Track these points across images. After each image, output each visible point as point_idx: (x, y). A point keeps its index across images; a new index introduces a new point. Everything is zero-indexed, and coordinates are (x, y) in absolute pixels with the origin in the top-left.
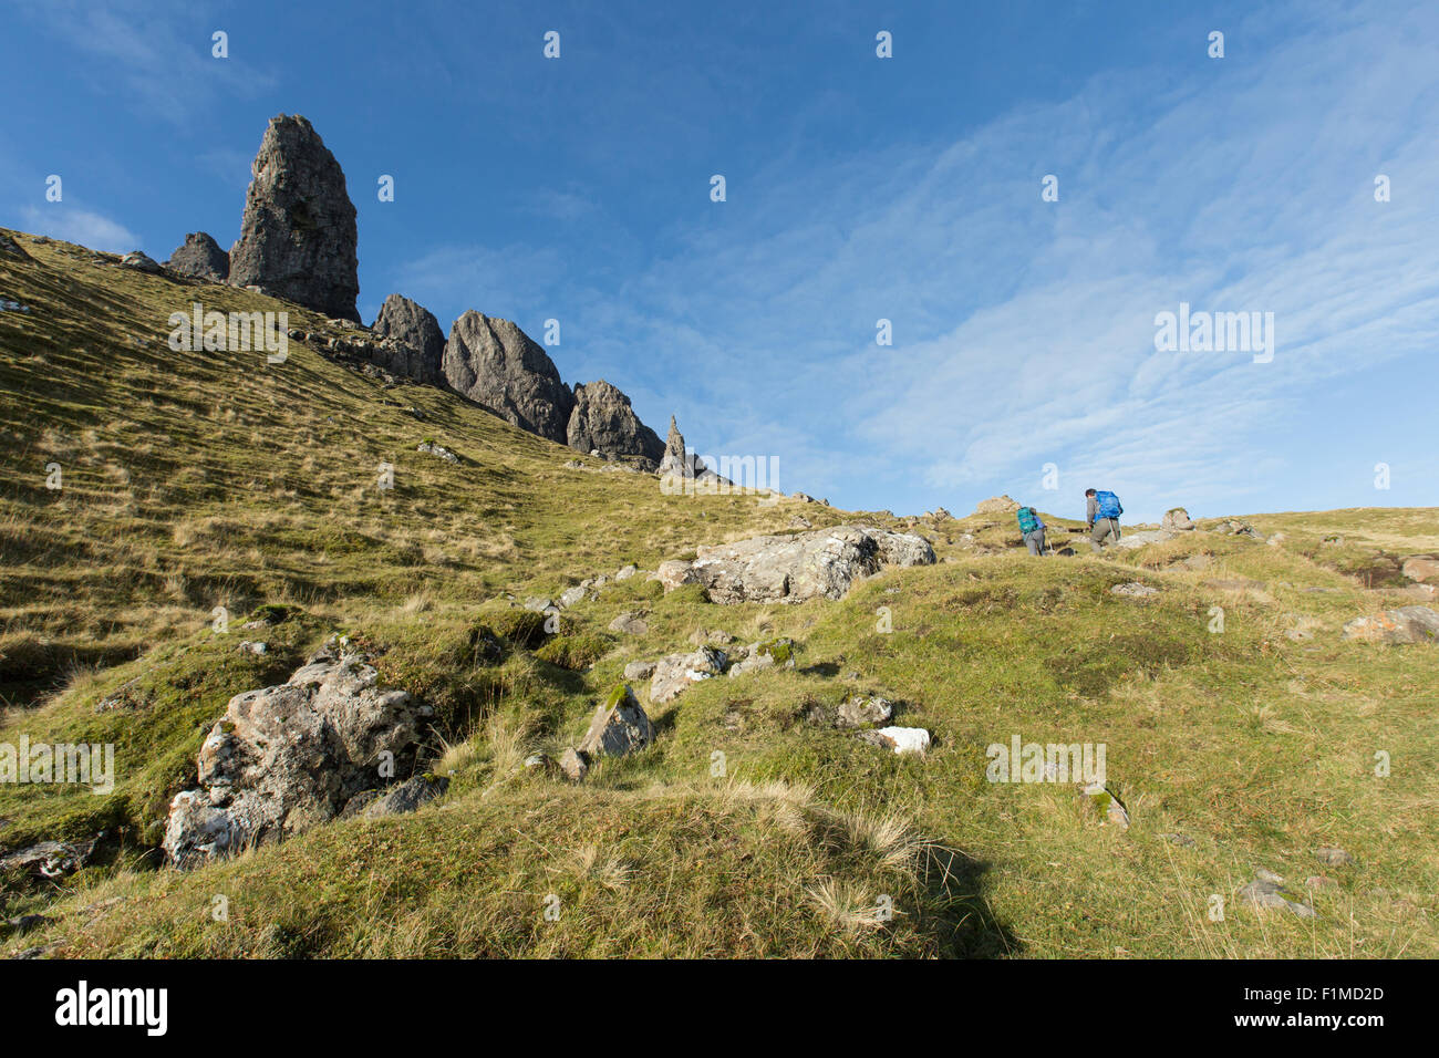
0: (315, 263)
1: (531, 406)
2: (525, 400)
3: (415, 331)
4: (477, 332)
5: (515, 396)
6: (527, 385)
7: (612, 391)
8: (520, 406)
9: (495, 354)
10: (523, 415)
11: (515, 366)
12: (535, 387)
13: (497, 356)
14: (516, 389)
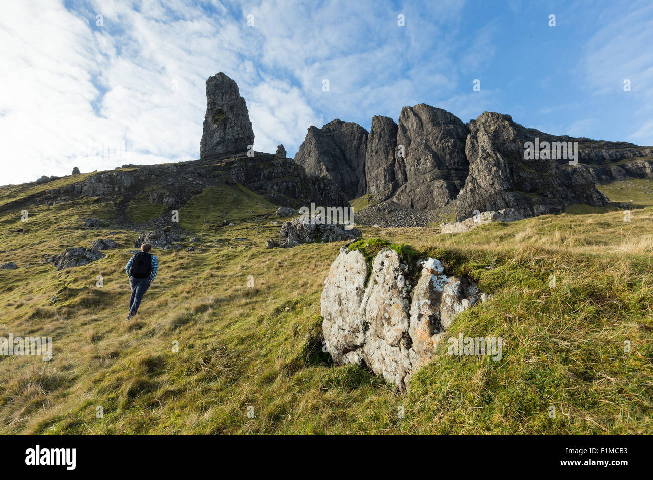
0: (225, 134)
1: (440, 145)
2: (437, 143)
3: (384, 129)
4: (408, 117)
5: (431, 143)
6: (436, 134)
7: (492, 116)
8: (434, 147)
9: (417, 124)
10: (436, 151)
11: (429, 127)
12: (440, 134)
13: (419, 125)
14: (431, 138)
